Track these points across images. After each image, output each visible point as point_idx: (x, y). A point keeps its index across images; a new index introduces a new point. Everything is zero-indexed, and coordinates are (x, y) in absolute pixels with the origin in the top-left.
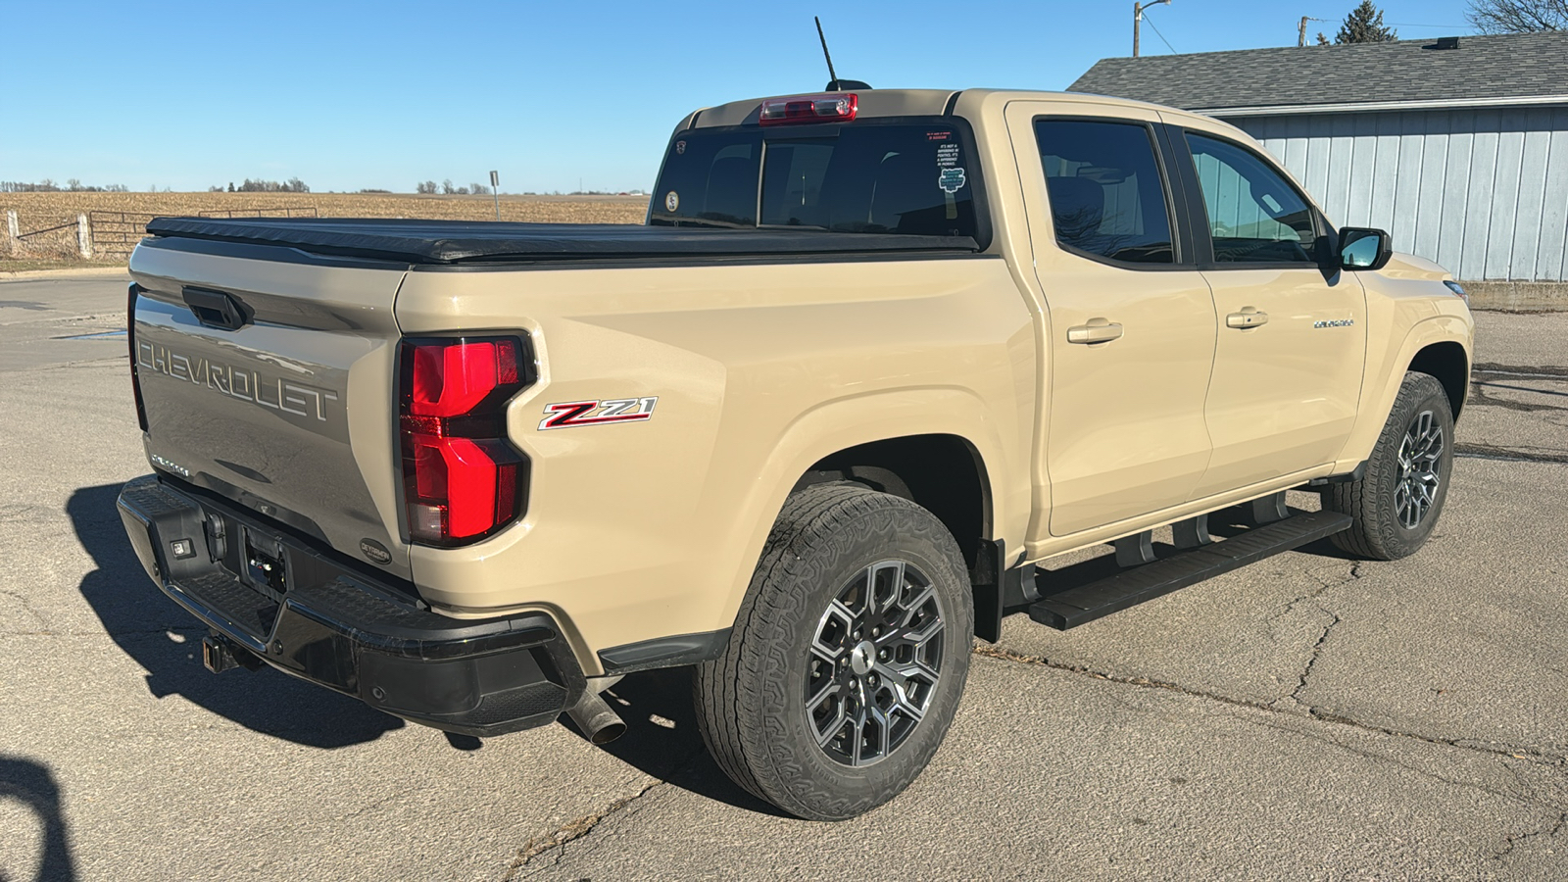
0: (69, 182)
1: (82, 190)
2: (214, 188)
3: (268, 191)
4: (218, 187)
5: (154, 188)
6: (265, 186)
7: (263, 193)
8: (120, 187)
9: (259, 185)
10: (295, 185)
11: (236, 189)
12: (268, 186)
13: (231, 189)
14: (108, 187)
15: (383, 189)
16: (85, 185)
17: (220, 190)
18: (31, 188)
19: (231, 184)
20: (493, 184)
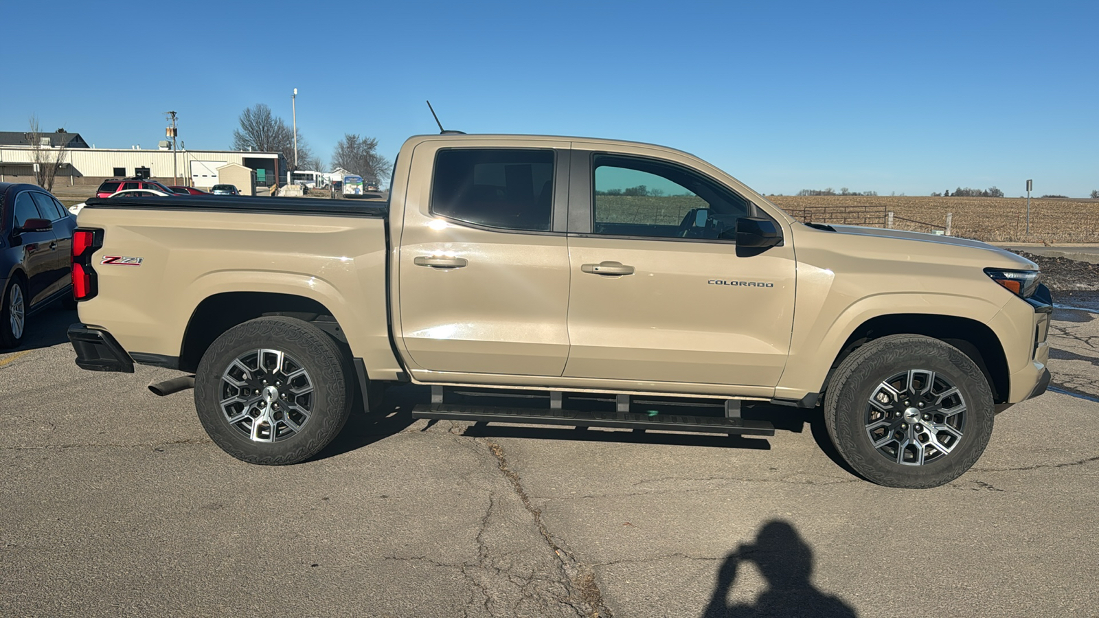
0: (842, 190)
1: (849, 194)
2: (934, 193)
3: (973, 196)
4: (937, 193)
5: (894, 194)
6: (971, 192)
7: (969, 198)
8: (872, 193)
9: (966, 191)
10: (993, 192)
11: (950, 195)
12: (973, 193)
13: (947, 194)
14: (865, 193)
15: (1062, 195)
16: (851, 191)
17: (939, 195)
18: (819, 193)
19: (947, 191)
20: (1027, 190)
